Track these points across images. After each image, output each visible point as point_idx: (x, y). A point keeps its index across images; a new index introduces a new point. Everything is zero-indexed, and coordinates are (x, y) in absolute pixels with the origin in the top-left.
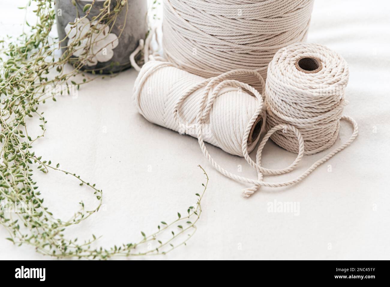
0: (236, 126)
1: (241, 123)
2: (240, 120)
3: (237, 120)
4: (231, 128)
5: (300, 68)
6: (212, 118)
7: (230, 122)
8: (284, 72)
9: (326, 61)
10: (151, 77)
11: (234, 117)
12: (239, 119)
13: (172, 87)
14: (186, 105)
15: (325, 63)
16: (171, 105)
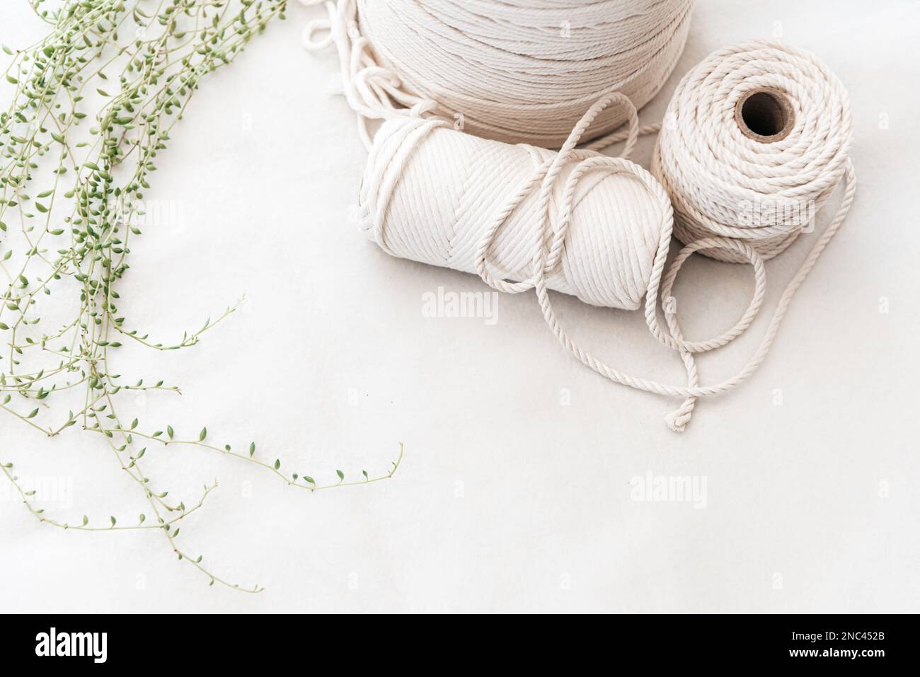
0: (625, 274)
1: (635, 268)
2: (633, 261)
3: (625, 262)
4: (616, 280)
5: (749, 130)
6: (568, 263)
7: (612, 269)
8: (718, 149)
9: (800, 94)
10: (402, 185)
11: (619, 258)
12: (629, 260)
13: (459, 206)
14: (502, 241)
15: (798, 98)
16: (464, 245)
